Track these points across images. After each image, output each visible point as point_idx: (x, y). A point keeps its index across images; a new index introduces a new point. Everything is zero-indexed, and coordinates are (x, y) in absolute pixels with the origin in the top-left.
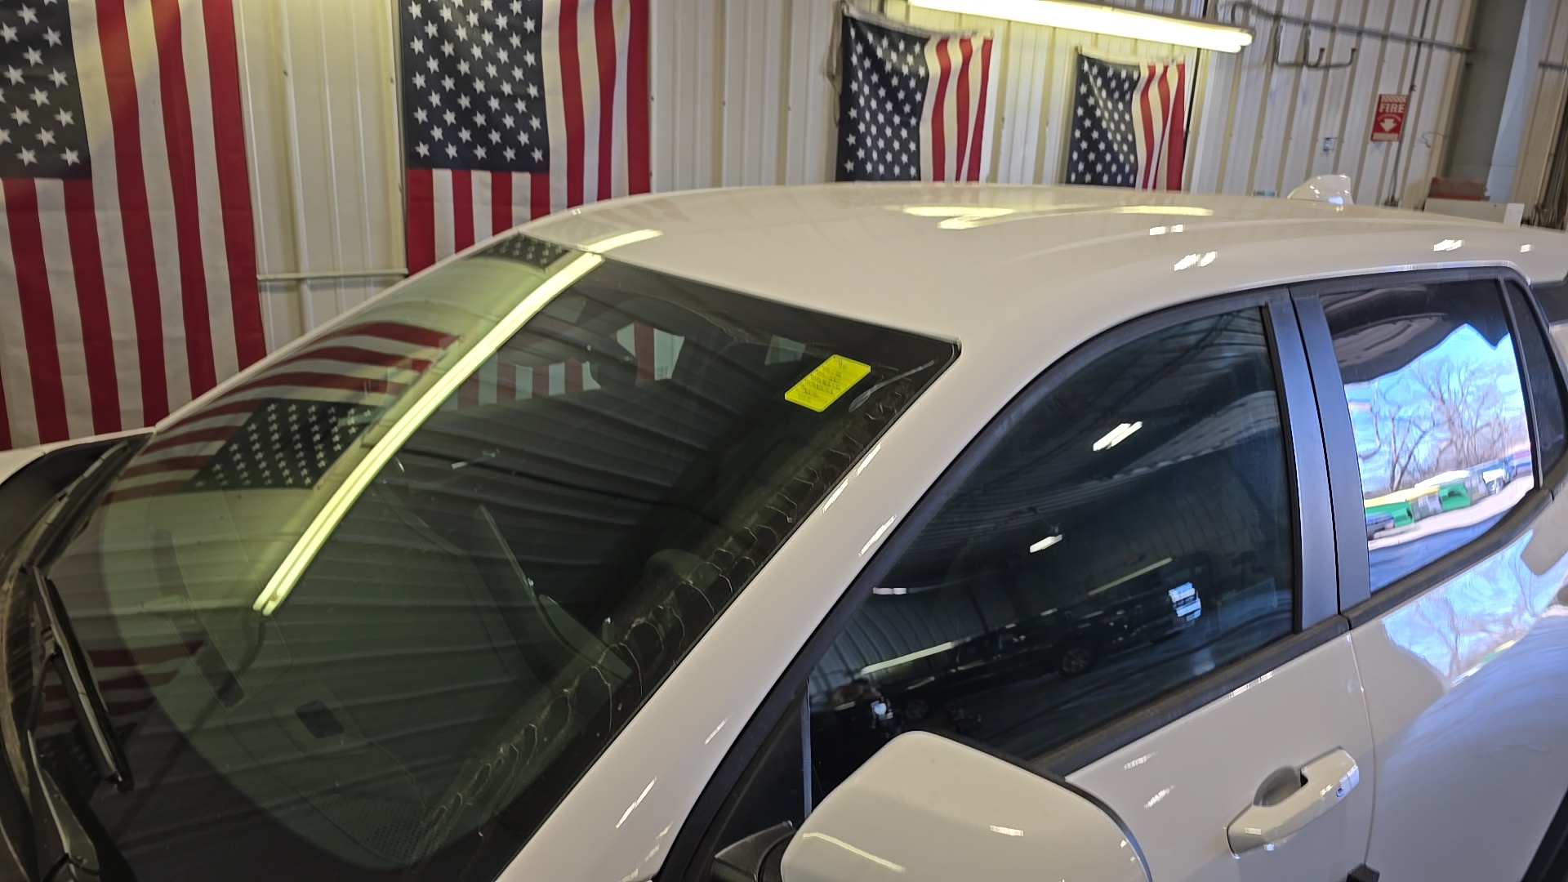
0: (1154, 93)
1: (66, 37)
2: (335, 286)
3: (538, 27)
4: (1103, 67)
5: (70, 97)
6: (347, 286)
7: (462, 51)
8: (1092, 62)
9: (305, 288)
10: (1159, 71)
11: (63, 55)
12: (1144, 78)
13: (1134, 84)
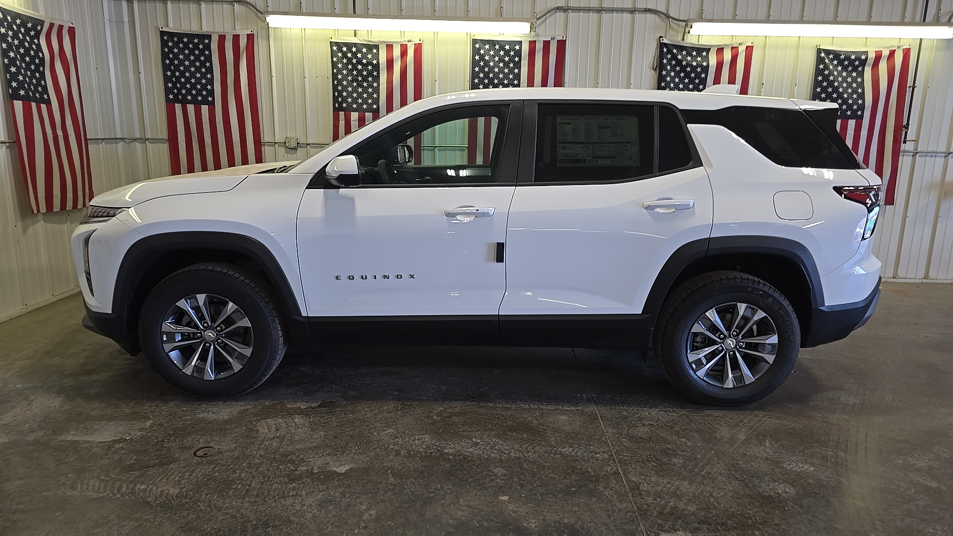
0: (883, 66)
1: (378, 73)
2: (446, 150)
3: (520, 60)
4: (836, 55)
5: (377, 90)
6: (450, 150)
7: (491, 70)
8: (828, 52)
9: (436, 150)
10: (886, 53)
11: (377, 78)
12: (871, 58)
13: (863, 63)
